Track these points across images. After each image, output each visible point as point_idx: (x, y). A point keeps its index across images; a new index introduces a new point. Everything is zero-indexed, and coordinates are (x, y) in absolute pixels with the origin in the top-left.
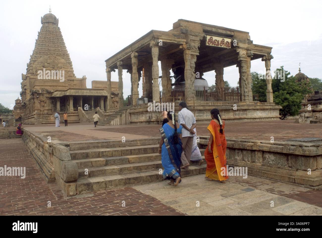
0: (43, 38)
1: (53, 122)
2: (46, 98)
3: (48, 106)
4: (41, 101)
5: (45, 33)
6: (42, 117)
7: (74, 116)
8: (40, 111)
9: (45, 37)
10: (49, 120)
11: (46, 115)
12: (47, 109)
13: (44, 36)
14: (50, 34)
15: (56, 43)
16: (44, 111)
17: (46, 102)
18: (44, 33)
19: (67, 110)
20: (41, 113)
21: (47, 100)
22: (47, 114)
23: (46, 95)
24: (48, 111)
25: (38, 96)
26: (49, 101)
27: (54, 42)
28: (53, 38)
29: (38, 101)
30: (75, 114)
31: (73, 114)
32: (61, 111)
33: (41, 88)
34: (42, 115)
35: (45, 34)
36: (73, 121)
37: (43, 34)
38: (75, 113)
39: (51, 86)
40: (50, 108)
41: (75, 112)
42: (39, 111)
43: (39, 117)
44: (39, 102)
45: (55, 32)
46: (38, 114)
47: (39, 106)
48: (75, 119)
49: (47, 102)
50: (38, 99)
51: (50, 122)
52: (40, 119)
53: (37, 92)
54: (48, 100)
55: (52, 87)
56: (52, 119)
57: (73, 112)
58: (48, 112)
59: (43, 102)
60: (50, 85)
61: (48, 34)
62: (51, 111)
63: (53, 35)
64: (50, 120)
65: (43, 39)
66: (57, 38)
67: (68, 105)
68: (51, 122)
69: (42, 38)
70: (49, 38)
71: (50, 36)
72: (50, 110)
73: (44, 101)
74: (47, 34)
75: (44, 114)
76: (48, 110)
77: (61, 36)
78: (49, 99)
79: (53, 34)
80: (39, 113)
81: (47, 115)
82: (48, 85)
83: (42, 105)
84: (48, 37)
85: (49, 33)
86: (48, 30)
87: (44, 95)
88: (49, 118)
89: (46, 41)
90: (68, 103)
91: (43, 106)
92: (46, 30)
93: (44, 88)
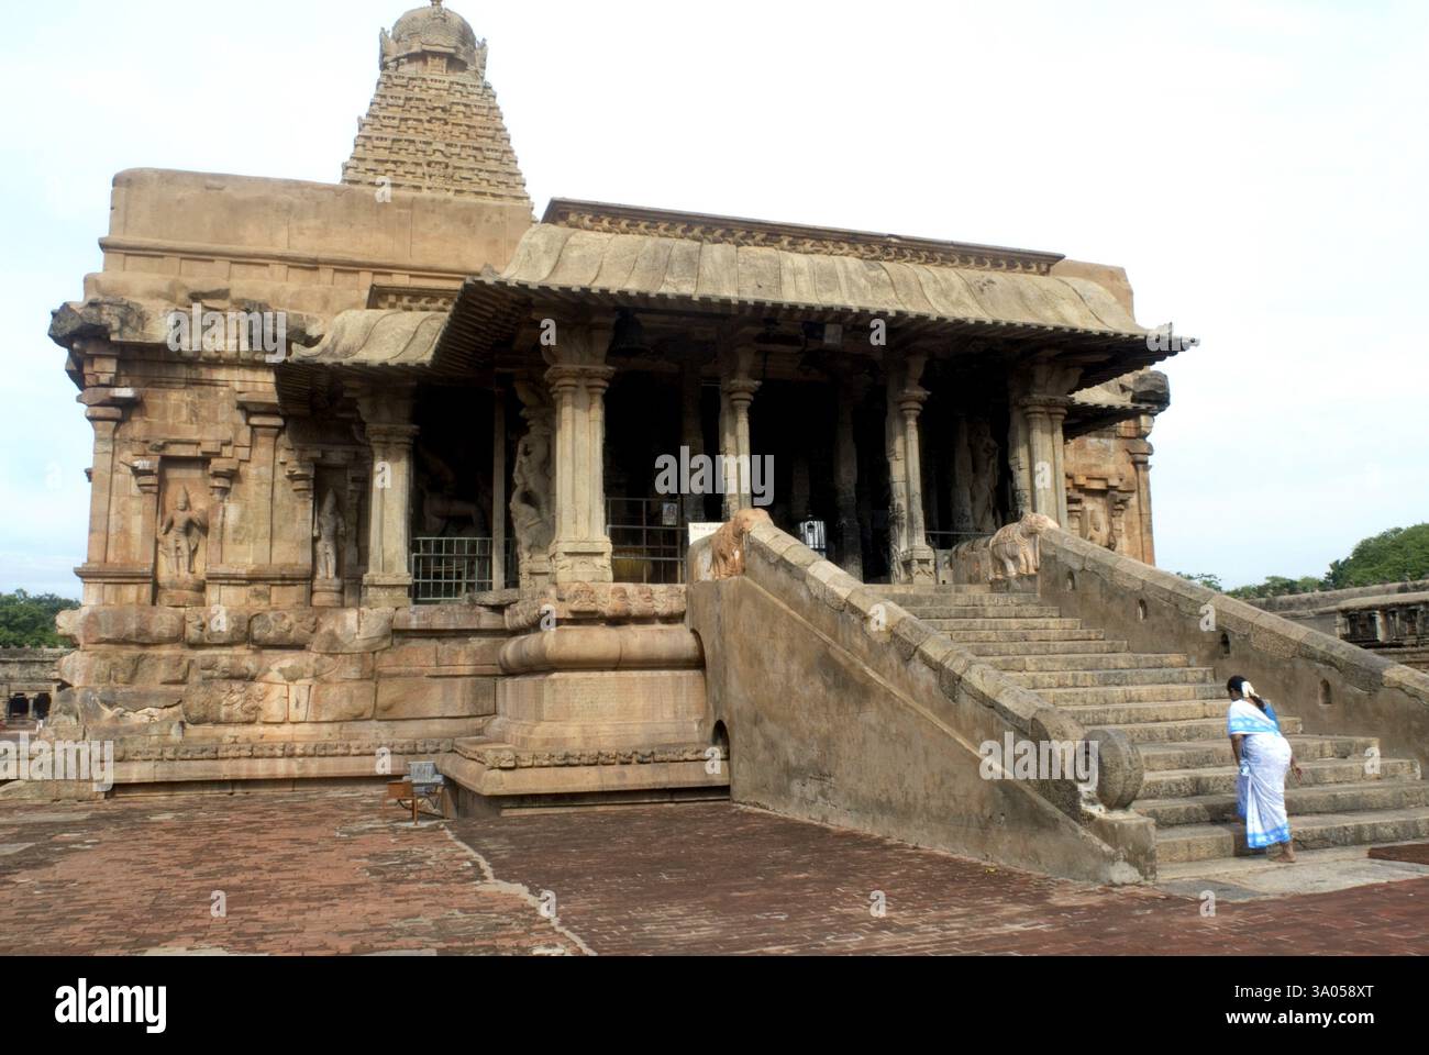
0: (388, 143)
1: (282, 768)
2: (239, 417)
3: (264, 529)
4: (169, 462)
5: (398, 116)
6: (163, 672)
7: (620, 664)
8: (146, 590)
9: (394, 140)
10: (229, 732)
11: (224, 657)
12: (243, 572)
13: (390, 134)
14: (429, 121)
15: (465, 174)
16: (201, 588)
17: (233, 476)
18: (394, 118)
19: (512, 580)
20: (164, 620)
21: (252, 446)
22: (245, 635)
23: (248, 375)
24: (258, 595)
25: (126, 392)
26: (282, 456)
27: (450, 170)
28: (447, 145)
29: (127, 455)
30: (637, 639)
31: (601, 641)
32: (416, 593)
33: (172, 286)
34: (166, 651)
35: (396, 122)
36: (597, 761)
37: (386, 122)
38: (644, 619)
39: (313, 265)
40: (289, 553)
41: (638, 596)
42: (131, 592)
43: (130, 681)
44: (137, 472)
45: (462, 108)
46: (124, 642)
47: (137, 525)
48: (638, 733)
49: (251, 471)
50: (137, 428)
51: (244, 769)
52: (139, 702)
53: (116, 325)
54: (263, 451)
55: (326, 275)
56: (274, 709)
57: (608, 596)
58: (262, 605)
59: (196, 474)
60: (304, 246)
61: (420, 121)
62: (294, 594)
63: (449, 127)
64: (243, 732)
65: (384, 154)
66: (475, 149)
67: (528, 498)
68: (261, 769)
69: (377, 143)
70: (420, 146)
71: (431, 130)
72: (286, 580)
73: (203, 461)
74: (410, 122)
75: (192, 633)
76: (251, 580)
77: (499, 134)
78: (284, 439)
79: (446, 123)
80: (133, 626)
81: (239, 651)
82: (280, 249)
83: (181, 518)
84: (417, 139)
85: (424, 117)
86: (417, 99)
87: (221, 375)
88: (232, 700)
89: (403, 163)
90: (525, 475)
91: (197, 528)
92: (408, 99)
93: (221, 284)
